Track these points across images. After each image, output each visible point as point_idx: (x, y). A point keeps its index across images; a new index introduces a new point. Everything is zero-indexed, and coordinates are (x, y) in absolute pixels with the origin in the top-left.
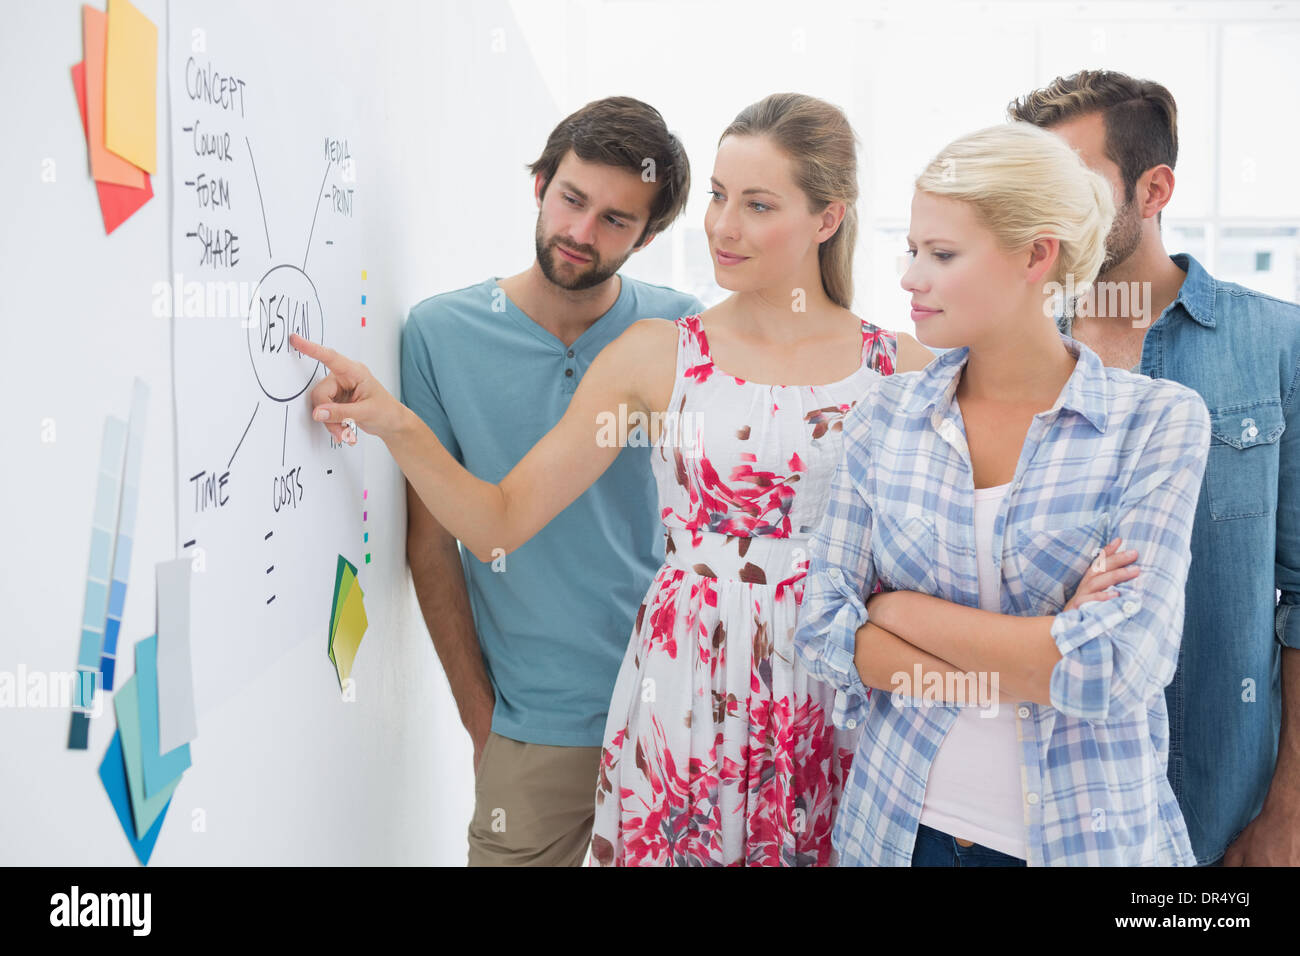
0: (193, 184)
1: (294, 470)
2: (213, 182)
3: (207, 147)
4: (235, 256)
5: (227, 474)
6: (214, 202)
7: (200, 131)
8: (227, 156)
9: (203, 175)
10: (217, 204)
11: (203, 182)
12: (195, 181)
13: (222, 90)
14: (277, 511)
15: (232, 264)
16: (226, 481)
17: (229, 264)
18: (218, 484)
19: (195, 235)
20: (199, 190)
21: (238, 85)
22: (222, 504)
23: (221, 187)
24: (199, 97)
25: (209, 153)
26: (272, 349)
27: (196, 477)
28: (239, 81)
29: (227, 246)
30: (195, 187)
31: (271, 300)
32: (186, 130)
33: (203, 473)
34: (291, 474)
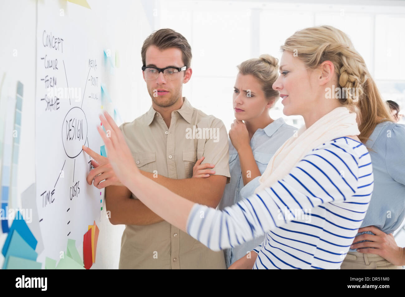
0: (43, 80)
1: (77, 183)
2: (51, 78)
3: (49, 65)
4: (58, 106)
5: (54, 190)
6: (51, 86)
7: (47, 59)
8: (56, 68)
9: (47, 76)
10: (52, 86)
11: (47, 78)
12: (44, 78)
13: (55, 43)
14: (71, 200)
15: (57, 109)
16: (54, 193)
17: (56, 109)
18: (51, 195)
19: (44, 99)
20: (46, 82)
21: (61, 41)
22: (52, 202)
23: (54, 80)
24: (47, 46)
25: (50, 67)
26: (70, 139)
27: (43, 194)
28: (61, 39)
29: (55, 102)
30: (44, 81)
31: (70, 121)
32: (42, 59)
33: (46, 192)
34: (76, 184)
